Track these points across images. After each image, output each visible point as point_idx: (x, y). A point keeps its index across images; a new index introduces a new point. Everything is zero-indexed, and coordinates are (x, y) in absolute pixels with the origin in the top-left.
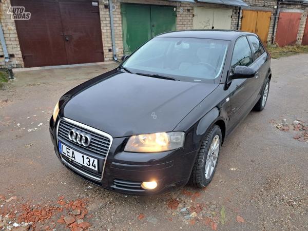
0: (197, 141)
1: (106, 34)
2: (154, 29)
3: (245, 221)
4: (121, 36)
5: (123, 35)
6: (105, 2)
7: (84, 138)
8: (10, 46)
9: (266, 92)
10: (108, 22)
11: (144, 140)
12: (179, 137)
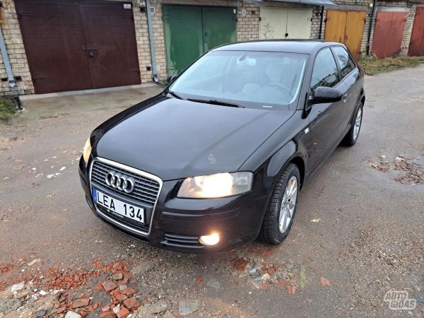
0: (268, 184)
1: (143, 47)
2: (207, 39)
3: (331, 283)
4: (164, 49)
5: (166, 47)
6: (141, 4)
7: (126, 182)
8: (15, 66)
9: (358, 120)
10: (145, 31)
11: (202, 183)
12: (246, 178)
